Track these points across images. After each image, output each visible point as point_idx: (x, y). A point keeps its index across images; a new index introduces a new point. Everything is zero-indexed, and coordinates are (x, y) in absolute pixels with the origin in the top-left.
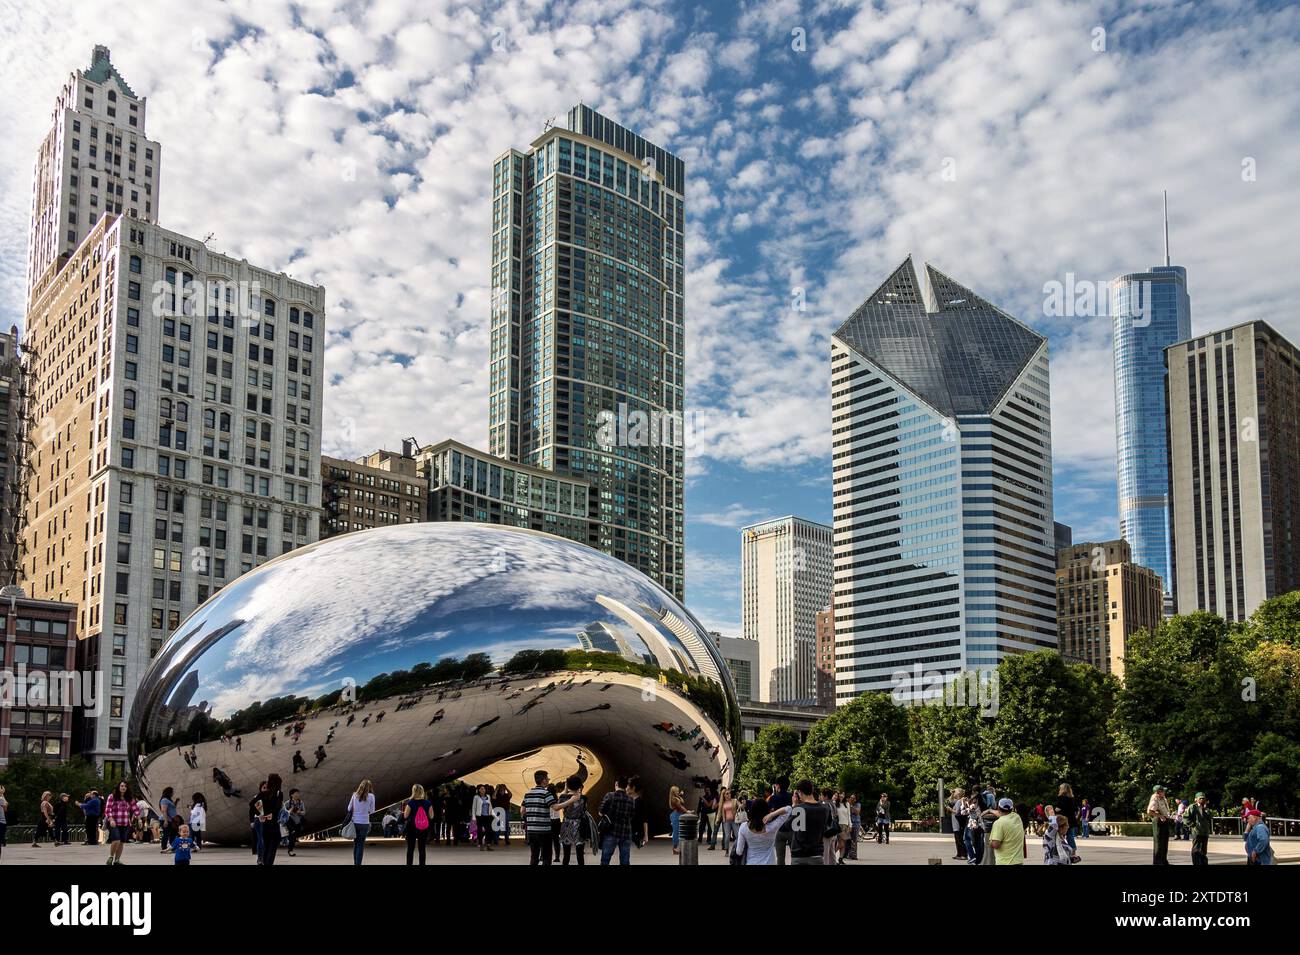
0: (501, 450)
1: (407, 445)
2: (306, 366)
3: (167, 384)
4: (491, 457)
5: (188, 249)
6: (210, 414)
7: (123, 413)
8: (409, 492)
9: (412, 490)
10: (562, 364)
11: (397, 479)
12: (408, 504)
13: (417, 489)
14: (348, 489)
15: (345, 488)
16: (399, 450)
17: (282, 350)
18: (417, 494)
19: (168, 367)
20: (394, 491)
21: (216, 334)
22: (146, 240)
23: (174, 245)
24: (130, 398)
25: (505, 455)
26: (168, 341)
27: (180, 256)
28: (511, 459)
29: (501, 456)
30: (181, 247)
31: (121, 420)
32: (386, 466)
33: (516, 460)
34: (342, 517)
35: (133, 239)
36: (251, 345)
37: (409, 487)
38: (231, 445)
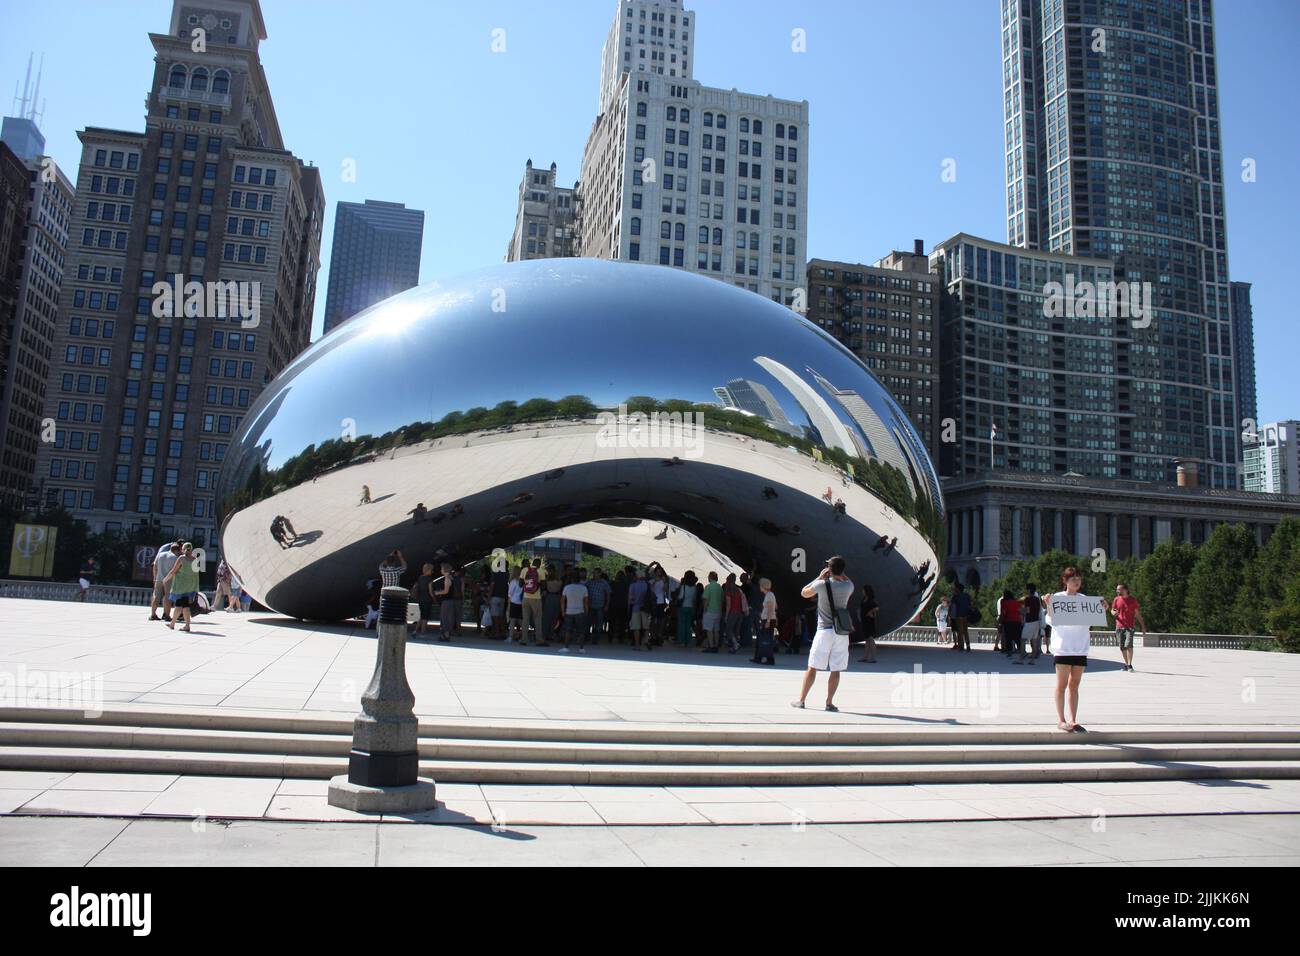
0: (1020, 239)
1: (919, 244)
2: (792, 175)
3: (667, 209)
4: (1011, 246)
5: (686, 89)
6: (704, 231)
7: (630, 239)
8: (920, 289)
9: (924, 287)
10: (1078, 144)
11: (909, 277)
12: (920, 301)
13: (928, 286)
14: (860, 291)
15: (857, 291)
16: (911, 249)
17: (768, 163)
18: (928, 290)
19: (668, 193)
20: (906, 290)
21: (710, 158)
22: (650, 87)
23: (673, 87)
24: (636, 226)
25: (1023, 244)
26: (669, 170)
27: (679, 95)
28: (1031, 247)
29: (1020, 246)
30: (680, 88)
31: (628, 246)
32: (899, 266)
33: (1036, 248)
34: (855, 319)
35: (640, 89)
36: (741, 163)
37: (920, 284)
38: (722, 257)
